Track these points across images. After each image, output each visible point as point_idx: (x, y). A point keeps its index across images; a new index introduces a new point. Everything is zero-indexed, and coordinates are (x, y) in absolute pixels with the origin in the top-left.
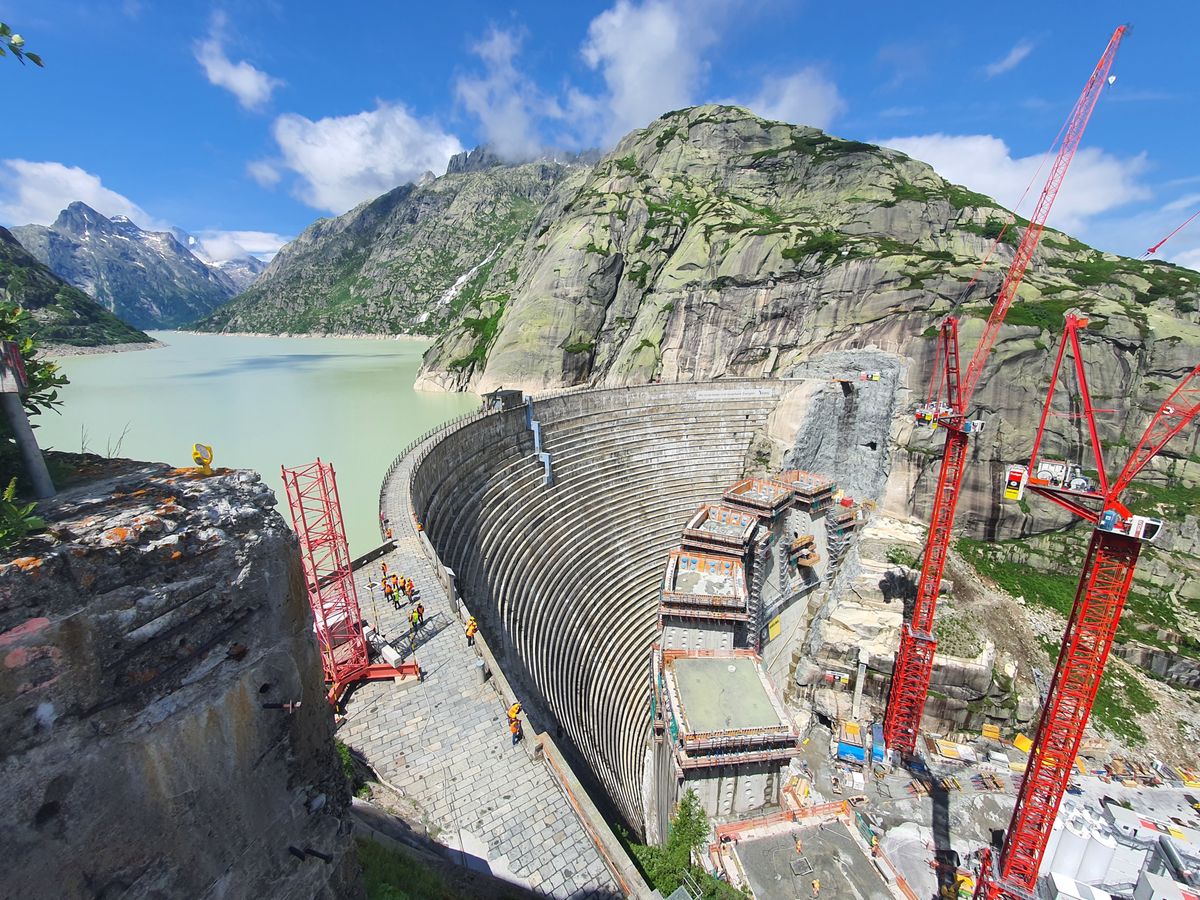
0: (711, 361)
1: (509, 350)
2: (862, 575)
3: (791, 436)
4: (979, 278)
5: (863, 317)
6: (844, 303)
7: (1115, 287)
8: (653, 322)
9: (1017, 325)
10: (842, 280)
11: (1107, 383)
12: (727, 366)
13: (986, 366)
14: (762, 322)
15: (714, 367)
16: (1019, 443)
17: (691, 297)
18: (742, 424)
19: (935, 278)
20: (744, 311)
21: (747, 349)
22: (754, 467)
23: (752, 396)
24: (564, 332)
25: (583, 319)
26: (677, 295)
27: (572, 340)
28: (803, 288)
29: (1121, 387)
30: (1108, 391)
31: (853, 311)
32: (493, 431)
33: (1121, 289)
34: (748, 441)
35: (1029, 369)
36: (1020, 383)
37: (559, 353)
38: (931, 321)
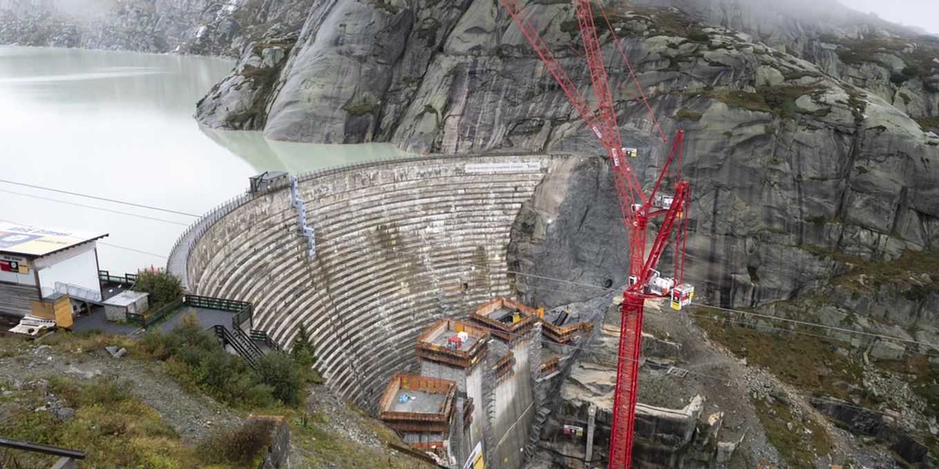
0: (490, 131)
1: (288, 110)
2: (601, 339)
3: (555, 209)
4: (727, 64)
5: (627, 95)
6: (612, 79)
7: (874, 65)
8: (437, 86)
9: (752, 110)
10: (611, 58)
11: (825, 166)
12: (504, 136)
13: (722, 149)
14: (540, 93)
15: (493, 137)
16: (749, 219)
17: (475, 62)
18: (511, 195)
19: (690, 62)
20: (523, 81)
21: (524, 120)
22: (519, 238)
23: (520, 169)
24: (348, 90)
25: (368, 79)
26: (461, 59)
27: (355, 101)
28: (578, 62)
29: (836, 170)
30: (825, 173)
31: (620, 88)
32: (258, 210)
33: (879, 68)
34: (516, 212)
35: (759, 151)
36: (751, 164)
37: (340, 114)
38: (684, 103)
